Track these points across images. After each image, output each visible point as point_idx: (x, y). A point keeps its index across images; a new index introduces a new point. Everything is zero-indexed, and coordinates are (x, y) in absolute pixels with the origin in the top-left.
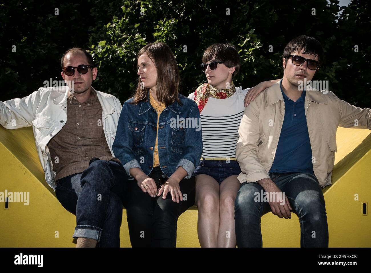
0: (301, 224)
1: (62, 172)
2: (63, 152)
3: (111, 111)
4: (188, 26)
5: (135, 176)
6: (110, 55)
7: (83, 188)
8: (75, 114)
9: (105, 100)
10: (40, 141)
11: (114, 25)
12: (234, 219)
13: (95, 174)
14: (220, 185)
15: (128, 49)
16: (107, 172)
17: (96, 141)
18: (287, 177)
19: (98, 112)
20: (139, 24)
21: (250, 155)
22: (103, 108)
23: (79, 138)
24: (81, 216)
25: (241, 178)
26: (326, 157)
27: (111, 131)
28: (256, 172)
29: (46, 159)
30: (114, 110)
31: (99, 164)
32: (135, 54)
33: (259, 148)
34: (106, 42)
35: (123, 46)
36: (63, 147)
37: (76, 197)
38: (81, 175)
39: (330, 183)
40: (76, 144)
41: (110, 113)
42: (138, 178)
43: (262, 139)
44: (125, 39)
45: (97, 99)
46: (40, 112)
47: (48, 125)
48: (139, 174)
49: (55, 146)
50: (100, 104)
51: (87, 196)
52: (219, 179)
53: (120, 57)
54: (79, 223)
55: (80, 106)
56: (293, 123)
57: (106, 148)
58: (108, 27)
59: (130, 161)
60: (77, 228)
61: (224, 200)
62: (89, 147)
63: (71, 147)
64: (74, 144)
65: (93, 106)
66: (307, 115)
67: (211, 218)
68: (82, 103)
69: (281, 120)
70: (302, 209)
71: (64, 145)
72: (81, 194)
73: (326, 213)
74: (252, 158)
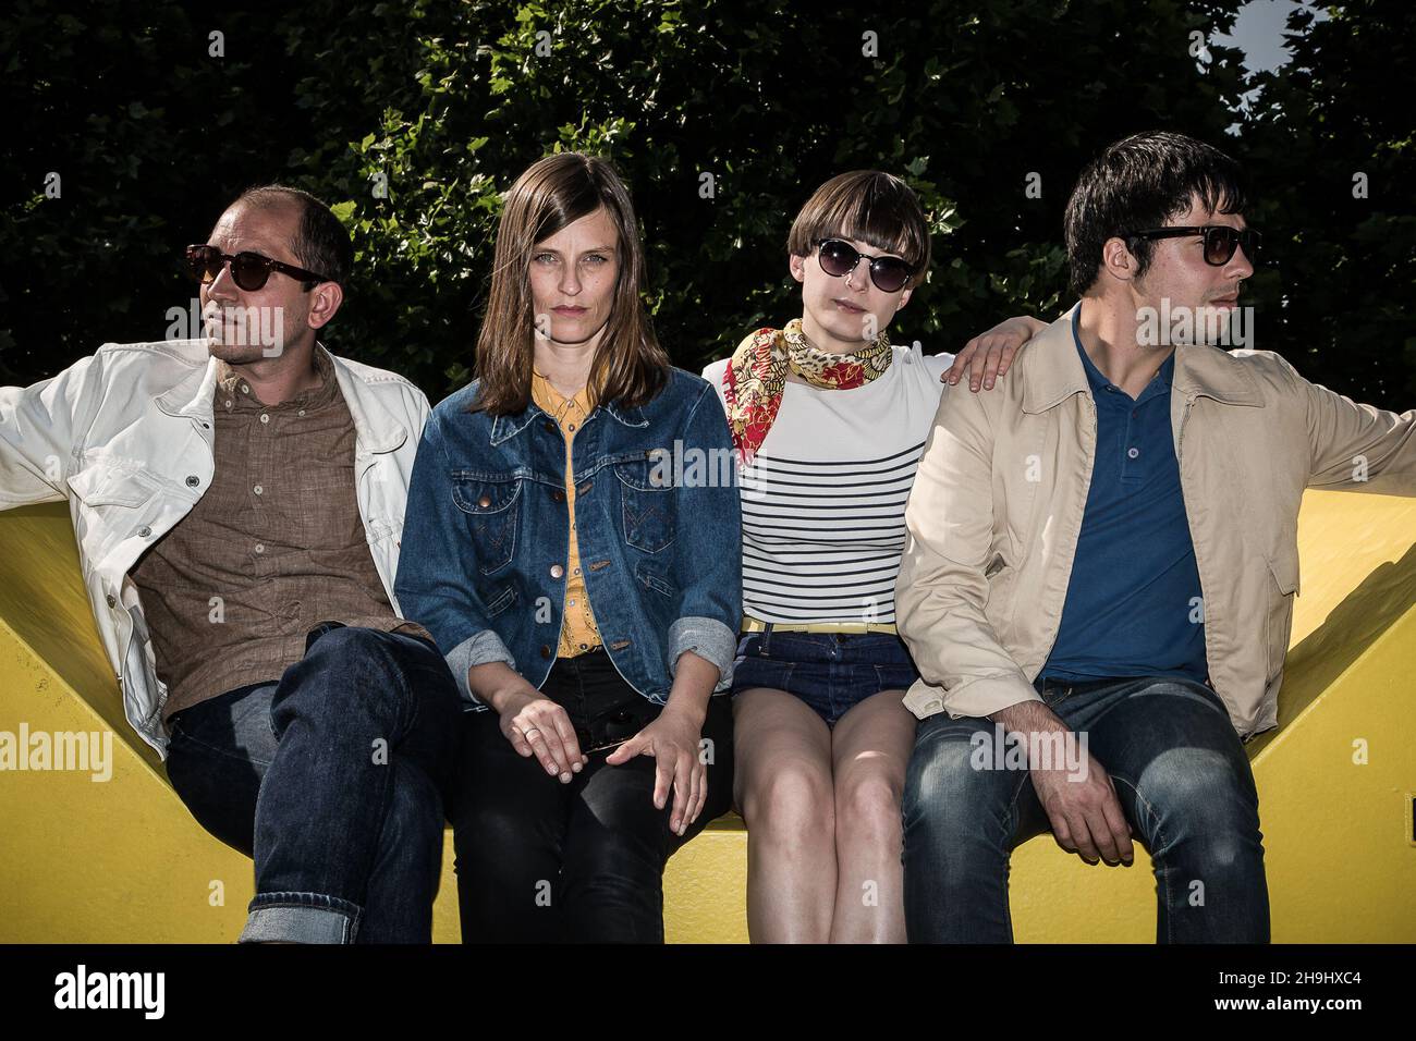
0: (1160, 879)
1: (195, 682)
2: (197, 603)
3: (392, 437)
4: (671, 147)
5: (492, 698)
6: (373, 259)
7: (283, 739)
8: (245, 452)
9: (366, 395)
10: (102, 558)
11: (388, 143)
12: (902, 862)
13: (332, 685)
14: (831, 731)
15: (445, 235)
16: (381, 674)
17: (328, 559)
18: (1104, 697)
19: (337, 444)
20: (485, 140)
21: (958, 611)
22: (360, 425)
23: (262, 548)
24: (275, 854)
25: (920, 701)
26: (1260, 615)
27: (391, 518)
28: (987, 677)
29: (127, 631)
30: (405, 431)
31: (349, 643)
32: (470, 254)
33: (993, 586)
34: (355, 206)
35: (421, 222)
36: (198, 583)
37: (253, 778)
38: (273, 690)
39: (1272, 720)
40: (248, 570)
41: (387, 445)
42: (503, 701)
43: (1003, 549)
44: (433, 195)
45: (336, 391)
46: (100, 442)
47: (136, 494)
48: (506, 687)
49: (162, 579)
50: (346, 409)
51: (299, 774)
52: (829, 709)
53: (409, 263)
54: (263, 883)
55: (265, 418)
56: (1125, 484)
57: (370, 587)
58: (364, 150)
59: (469, 636)
60: (258, 904)
61: (855, 788)
62: (303, 581)
63: (230, 583)
64: (240, 571)
65: (316, 418)
66: (1180, 451)
67: (799, 863)
68: (275, 407)
69: (1081, 473)
70: (1163, 818)
71: (202, 574)
72: (275, 766)
73: (1261, 836)
74: (966, 622)
